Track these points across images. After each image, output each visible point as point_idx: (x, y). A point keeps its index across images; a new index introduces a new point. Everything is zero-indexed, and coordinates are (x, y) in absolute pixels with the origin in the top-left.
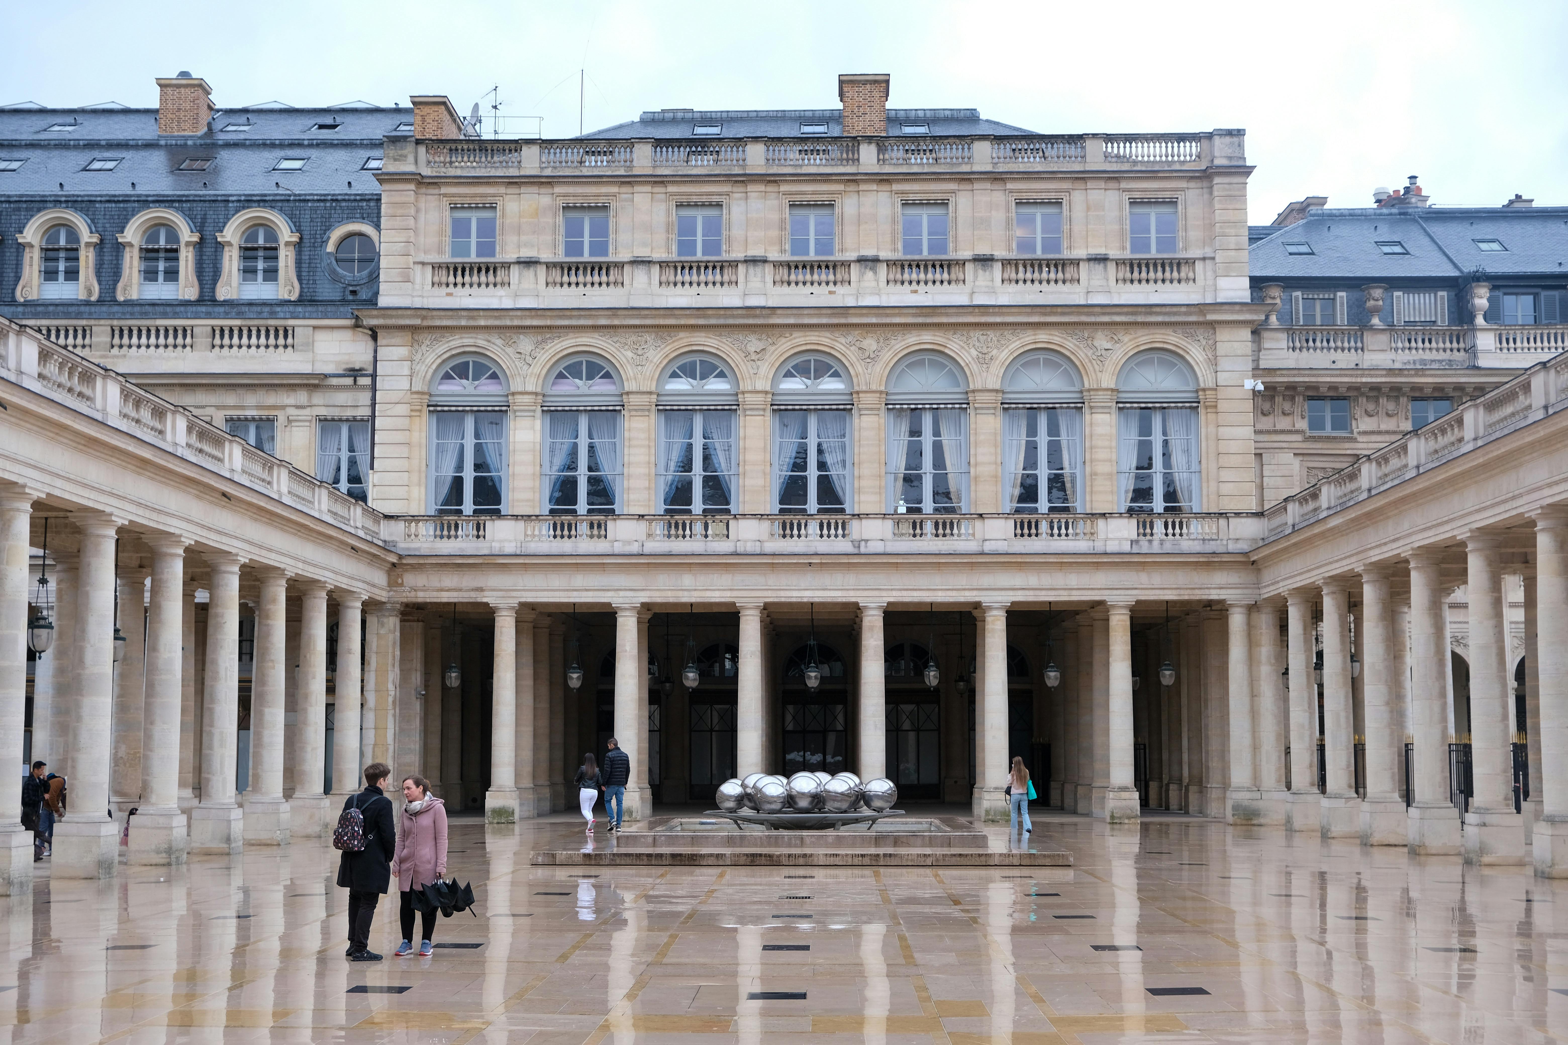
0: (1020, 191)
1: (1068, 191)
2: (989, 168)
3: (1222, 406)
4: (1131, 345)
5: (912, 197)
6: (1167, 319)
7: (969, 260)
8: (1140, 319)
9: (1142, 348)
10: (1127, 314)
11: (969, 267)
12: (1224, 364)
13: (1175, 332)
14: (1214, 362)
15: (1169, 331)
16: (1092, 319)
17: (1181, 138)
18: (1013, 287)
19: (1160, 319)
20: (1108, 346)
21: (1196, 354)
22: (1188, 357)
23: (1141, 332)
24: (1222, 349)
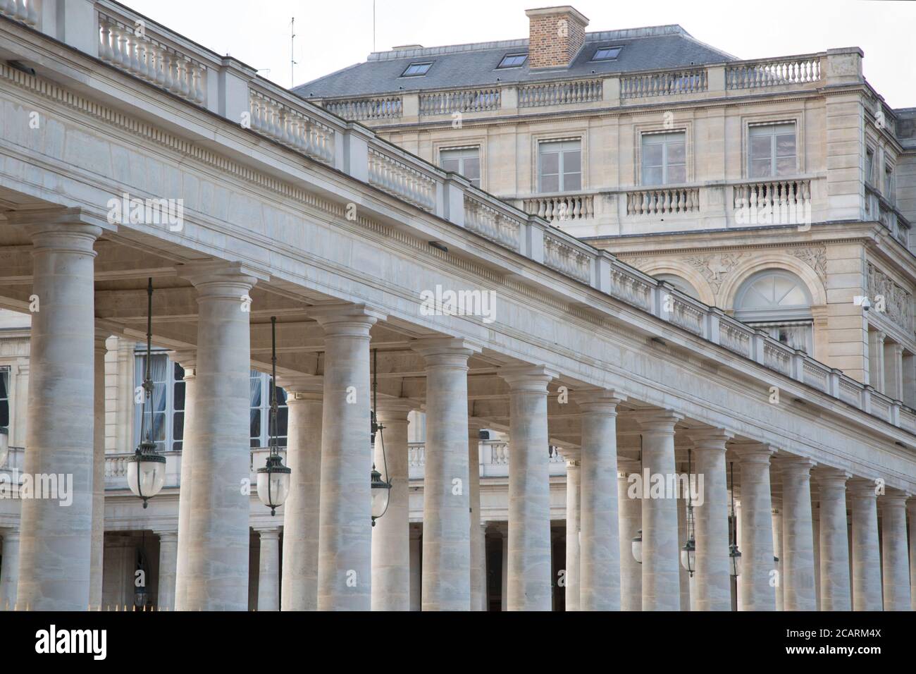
0: (645, 124)
1: (689, 121)
2: (617, 104)
3: (833, 323)
4: (745, 267)
5: (547, 136)
6: (775, 241)
7: (597, 194)
8: (749, 242)
9: (757, 269)
10: (736, 238)
11: (598, 200)
12: (835, 282)
13: (788, 252)
14: (823, 279)
15: (782, 251)
16: (704, 245)
17: (801, 60)
18: (638, 217)
19: (769, 241)
20: (722, 269)
21: (808, 273)
22: (801, 276)
23: (755, 253)
24: (832, 266)
